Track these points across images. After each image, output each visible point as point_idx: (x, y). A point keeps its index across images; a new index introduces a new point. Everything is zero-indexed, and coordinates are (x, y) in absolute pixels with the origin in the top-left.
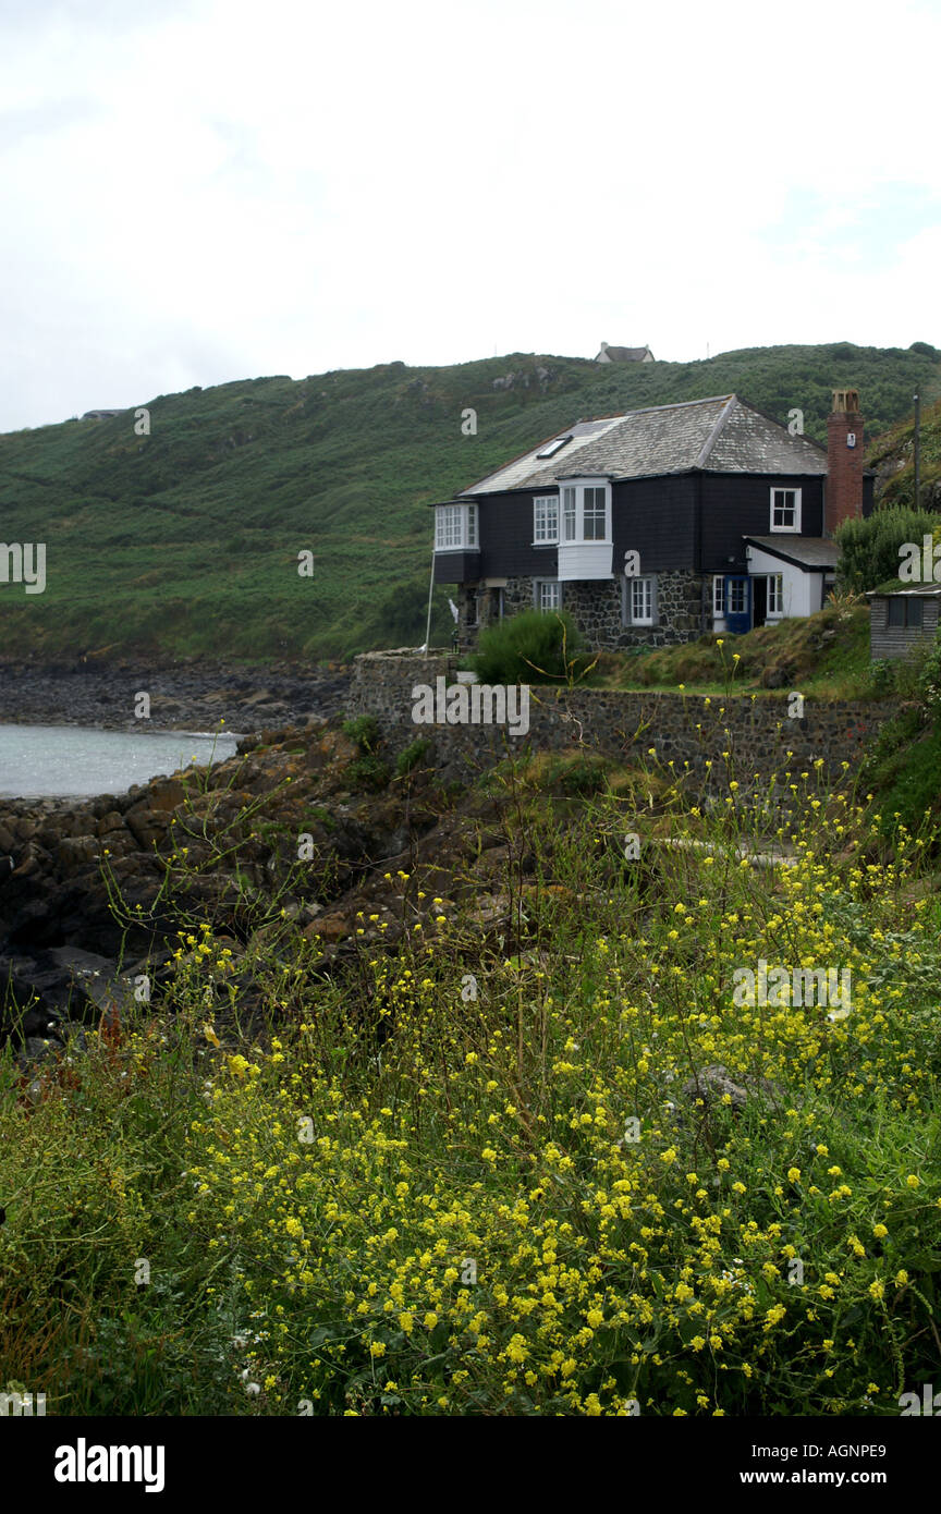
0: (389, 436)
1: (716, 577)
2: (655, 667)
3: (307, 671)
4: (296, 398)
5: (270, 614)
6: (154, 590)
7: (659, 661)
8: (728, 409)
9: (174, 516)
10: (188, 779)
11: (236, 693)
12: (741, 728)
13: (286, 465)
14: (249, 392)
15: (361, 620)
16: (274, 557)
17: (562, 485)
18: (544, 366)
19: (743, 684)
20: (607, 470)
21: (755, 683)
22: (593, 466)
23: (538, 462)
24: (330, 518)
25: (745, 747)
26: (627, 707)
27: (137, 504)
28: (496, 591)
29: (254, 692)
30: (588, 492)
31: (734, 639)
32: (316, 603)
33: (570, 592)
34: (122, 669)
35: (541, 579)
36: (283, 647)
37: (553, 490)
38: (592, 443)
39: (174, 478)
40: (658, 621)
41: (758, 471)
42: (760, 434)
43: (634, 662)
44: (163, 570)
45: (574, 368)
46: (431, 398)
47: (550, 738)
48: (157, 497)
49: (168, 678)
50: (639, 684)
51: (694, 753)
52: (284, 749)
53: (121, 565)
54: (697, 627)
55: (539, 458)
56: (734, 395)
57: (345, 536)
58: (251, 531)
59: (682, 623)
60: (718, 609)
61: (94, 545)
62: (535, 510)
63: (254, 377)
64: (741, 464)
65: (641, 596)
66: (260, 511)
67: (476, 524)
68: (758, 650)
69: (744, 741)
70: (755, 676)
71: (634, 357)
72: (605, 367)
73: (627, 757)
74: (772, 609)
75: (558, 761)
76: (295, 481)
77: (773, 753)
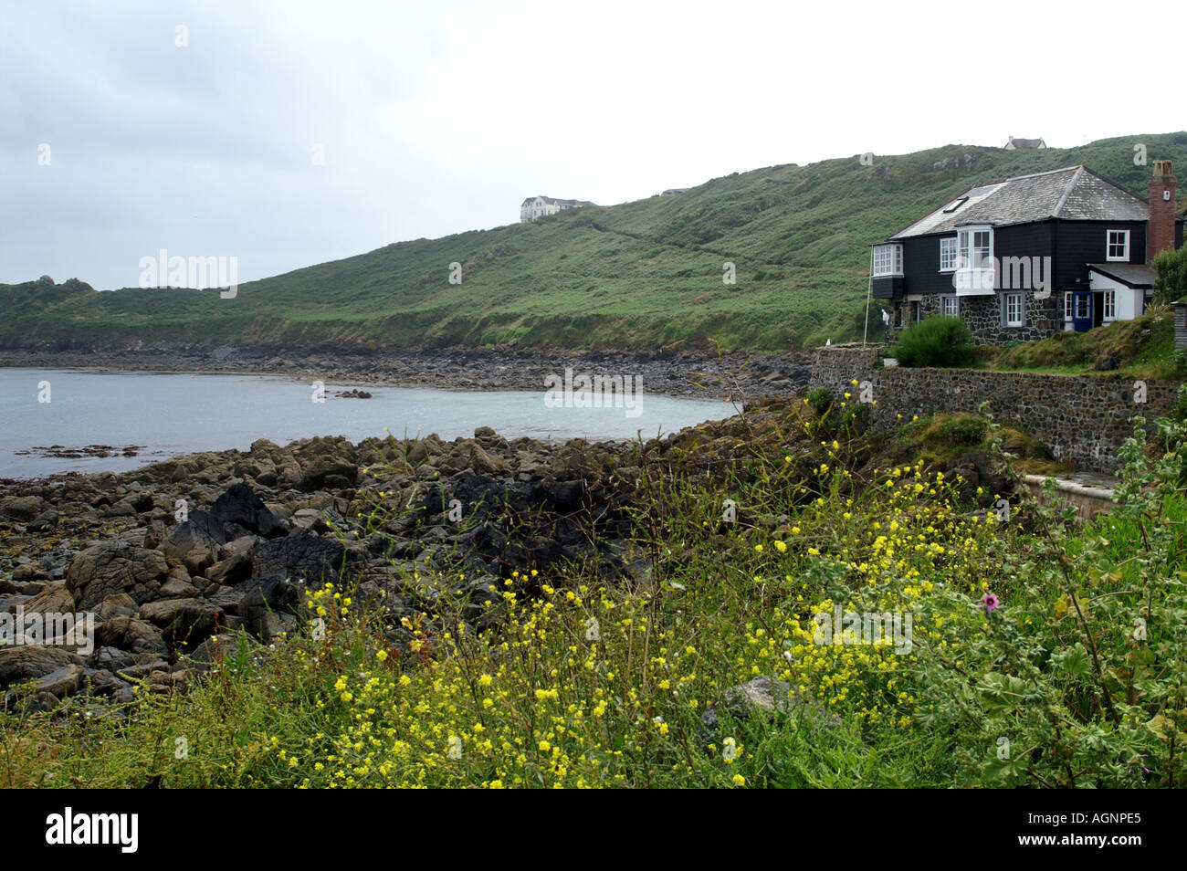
0: (862, 202)
1: (1066, 293)
2: (1021, 355)
3: (805, 359)
4: (801, 178)
5: (781, 321)
6: (706, 306)
7: (1024, 351)
8: (1078, 175)
9: (720, 257)
10: (705, 429)
11: (758, 373)
12: (1080, 398)
13: (794, 222)
14: (769, 175)
15: (842, 325)
16: (784, 283)
17: (958, 230)
18: (969, 153)
19: (1083, 367)
20: (991, 220)
21: (1092, 366)
22: (982, 217)
23: (944, 215)
24: (822, 257)
25: (1082, 411)
26: (999, 383)
27: (696, 250)
28: (915, 304)
29: (770, 373)
30: (977, 235)
31: (1078, 336)
32: (812, 314)
33: (965, 304)
34: (685, 358)
35: (945, 295)
36: (789, 342)
37: (953, 234)
38: (982, 201)
39: (720, 232)
40: (1025, 324)
41: (1097, 219)
42: (1100, 193)
43: (1007, 352)
44: (712, 292)
45: (990, 154)
46: (891, 176)
47: (946, 404)
48: (709, 245)
49: (714, 363)
50: (1010, 367)
51: (1046, 416)
52: (770, 410)
53: (685, 290)
54: (1053, 328)
55: (945, 212)
56: (1081, 167)
57: (833, 269)
58: (769, 266)
59: (1042, 325)
60: (1068, 315)
61: (668, 277)
62: (941, 247)
63: (773, 165)
64: (1085, 213)
65: (1014, 306)
66: (777, 252)
67: (901, 258)
68: (1095, 344)
69: (1081, 407)
70: (1092, 361)
71: (1031, 146)
72: (1011, 153)
73: (999, 417)
74: (1107, 315)
75: (950, 419)
76: (799, 233)
77: (1102, 415)
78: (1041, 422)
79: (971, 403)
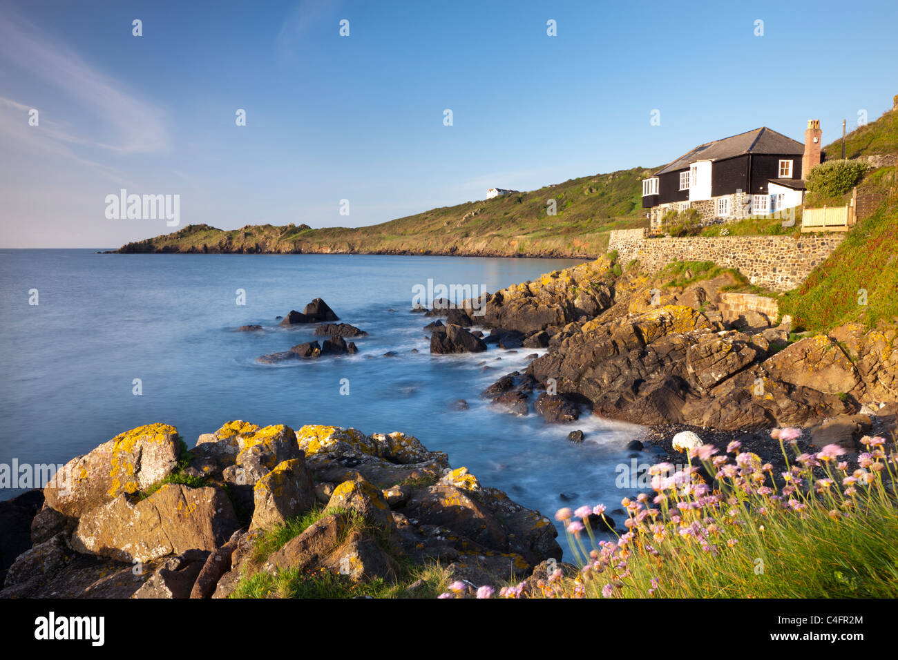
1: (755, 196)
17: (691, 166)
23: (682, 161)
25: (770, 256)
33: (694, 206)
35: (682, 202)
37: (688, 169)
38: (705, 152)
40: (729, 214)
42: (776, 140)
51: (746, 260)
59: (740, 214)
62: (680, 177)
65: (723, 205)
67: (658, 185)
74: (779, 207)
77: (783, 258)
78: (743, 264)
79: (699, 254)
